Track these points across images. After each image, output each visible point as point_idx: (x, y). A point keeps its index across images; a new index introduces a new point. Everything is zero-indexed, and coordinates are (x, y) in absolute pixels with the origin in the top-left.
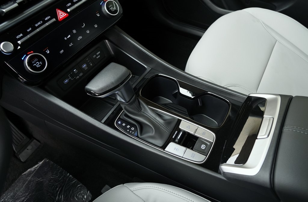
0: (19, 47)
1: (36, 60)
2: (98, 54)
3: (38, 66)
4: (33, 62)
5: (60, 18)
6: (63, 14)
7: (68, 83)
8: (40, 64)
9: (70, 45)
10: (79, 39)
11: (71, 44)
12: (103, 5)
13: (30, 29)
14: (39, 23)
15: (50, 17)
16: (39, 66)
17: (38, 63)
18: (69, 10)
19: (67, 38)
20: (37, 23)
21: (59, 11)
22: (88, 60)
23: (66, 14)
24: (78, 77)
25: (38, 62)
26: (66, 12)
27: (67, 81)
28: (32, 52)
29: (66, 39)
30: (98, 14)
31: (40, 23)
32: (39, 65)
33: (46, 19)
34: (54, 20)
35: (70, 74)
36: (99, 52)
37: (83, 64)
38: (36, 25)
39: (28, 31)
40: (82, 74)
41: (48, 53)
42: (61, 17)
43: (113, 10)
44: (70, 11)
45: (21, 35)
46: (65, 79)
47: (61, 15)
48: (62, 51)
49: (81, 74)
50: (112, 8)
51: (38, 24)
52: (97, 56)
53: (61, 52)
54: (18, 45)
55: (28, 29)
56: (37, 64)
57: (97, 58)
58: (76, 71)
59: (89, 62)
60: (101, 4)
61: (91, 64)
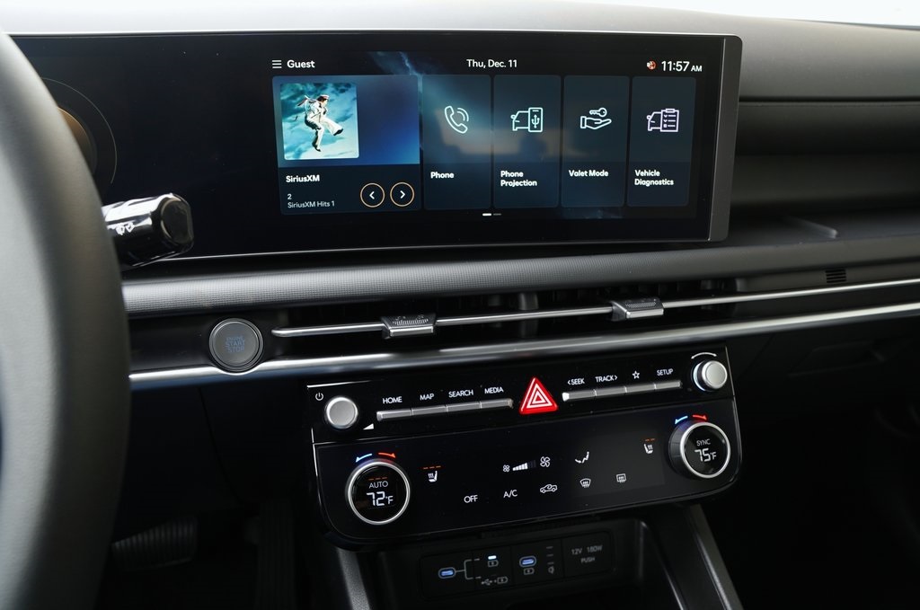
0: (371, 427)
1: (384, 483)
2: (592, 549)
3: (376, 503)
4: (371, 486)
5: (529, 406)
6: (543, 401)
7: (449, 580)
8: (385, 501)
9: (506, 494)
10: (543, 490)
11: (512, 492)
12: (681, 427)
13: (431, 396)
14: (463, 393)
15: (501, 389)
16: (378, 505)
17: (381, 496)
18: (566, 396)
19: (511, 469)
20: (459, 390)
21: (537, 386)
22: (550, 551)
23: (550, 404)
24: (488, 582)
25: (383, 493)
26: (556, 397)
27: (450, 573)
28: (393, 455)
29: (506, 468)
30: (650, 446)
31: (467, 393)
32: (380, 502)
33: (489, 391)
34: (509, 402)
35: (473, 559)
36: (600, 548)
37: (527, 554)
38: (452, 395)
39: (422, 398)
40: (505, 580)
41: (431, 481)
42: (531, 404)
43: (707, 457)
44: (568, 401)
45: (399, 400)
46: (447, 565)
47: (537, 398)
48: (472, 498)
49: (503, 580)
50: (706, 452)
51: (458, 394)
52: (586, 554)
53: (467, 499)
54: (373, 419)
55: (426, 393)
56: (377, 496)
57: (583, 560)
58: (495, 563)
59: (551, 560)
60: (677, 421)
61: (552, 570)
